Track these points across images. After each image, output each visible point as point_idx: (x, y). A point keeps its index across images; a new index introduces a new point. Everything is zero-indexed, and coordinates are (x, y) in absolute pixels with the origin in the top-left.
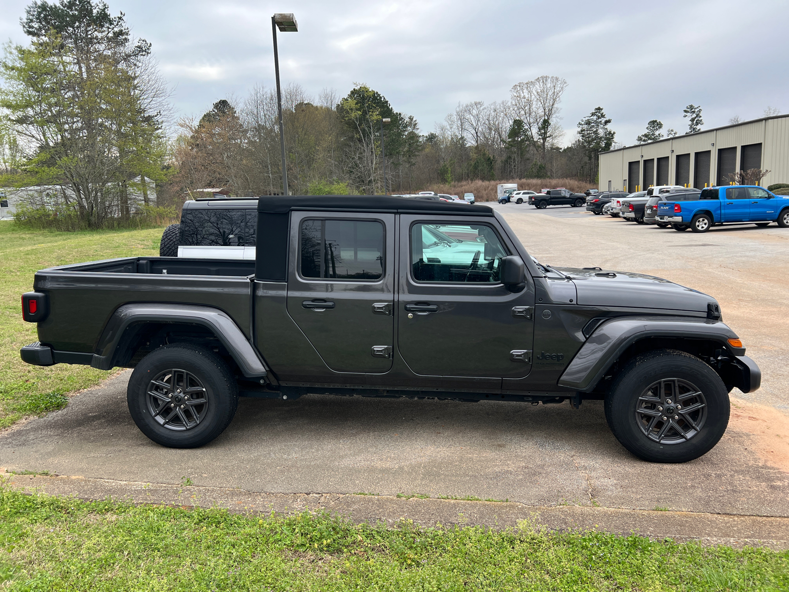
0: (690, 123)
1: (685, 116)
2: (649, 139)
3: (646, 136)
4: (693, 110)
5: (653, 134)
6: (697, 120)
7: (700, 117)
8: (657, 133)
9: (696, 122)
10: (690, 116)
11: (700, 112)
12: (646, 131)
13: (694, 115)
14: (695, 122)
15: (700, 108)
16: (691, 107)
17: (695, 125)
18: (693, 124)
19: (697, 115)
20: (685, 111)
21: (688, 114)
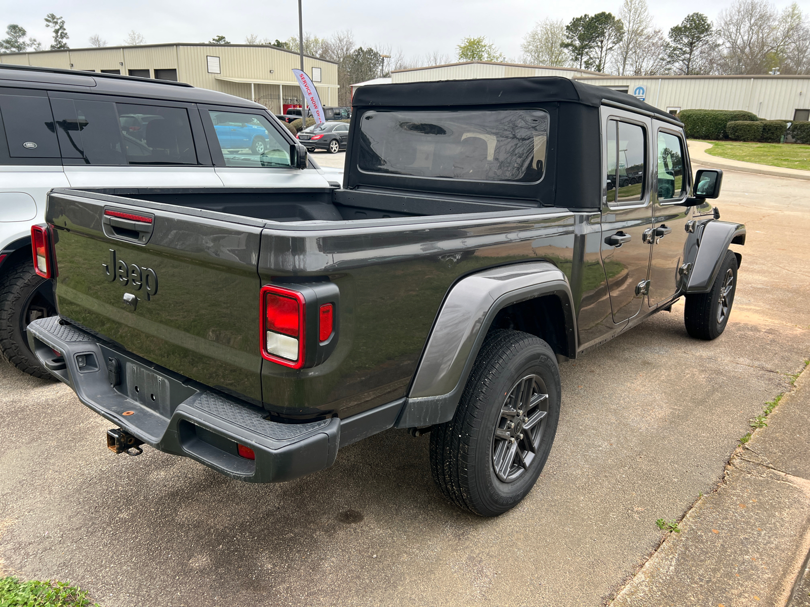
0: (54, 35)
1: (48, 26)
2: (13, 46)
3: (7, 42)
4: (55, 20)
5: (17, 42)
6: (61, 33)
7: (65, 29)
8: (21, 40)
9: (61, 35)
10: (52, 28)
11: (63, 24)
12: (7, 37)
13: (57, 27)
14: (59, 34)
15: (63, 19)
16: (53, 17)
17: (60, 38)
18: (57, 36)
19: (61, 27)
20: (47, 20)
21: (51, 24)
